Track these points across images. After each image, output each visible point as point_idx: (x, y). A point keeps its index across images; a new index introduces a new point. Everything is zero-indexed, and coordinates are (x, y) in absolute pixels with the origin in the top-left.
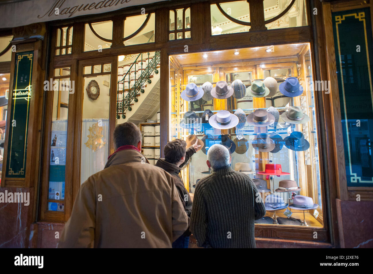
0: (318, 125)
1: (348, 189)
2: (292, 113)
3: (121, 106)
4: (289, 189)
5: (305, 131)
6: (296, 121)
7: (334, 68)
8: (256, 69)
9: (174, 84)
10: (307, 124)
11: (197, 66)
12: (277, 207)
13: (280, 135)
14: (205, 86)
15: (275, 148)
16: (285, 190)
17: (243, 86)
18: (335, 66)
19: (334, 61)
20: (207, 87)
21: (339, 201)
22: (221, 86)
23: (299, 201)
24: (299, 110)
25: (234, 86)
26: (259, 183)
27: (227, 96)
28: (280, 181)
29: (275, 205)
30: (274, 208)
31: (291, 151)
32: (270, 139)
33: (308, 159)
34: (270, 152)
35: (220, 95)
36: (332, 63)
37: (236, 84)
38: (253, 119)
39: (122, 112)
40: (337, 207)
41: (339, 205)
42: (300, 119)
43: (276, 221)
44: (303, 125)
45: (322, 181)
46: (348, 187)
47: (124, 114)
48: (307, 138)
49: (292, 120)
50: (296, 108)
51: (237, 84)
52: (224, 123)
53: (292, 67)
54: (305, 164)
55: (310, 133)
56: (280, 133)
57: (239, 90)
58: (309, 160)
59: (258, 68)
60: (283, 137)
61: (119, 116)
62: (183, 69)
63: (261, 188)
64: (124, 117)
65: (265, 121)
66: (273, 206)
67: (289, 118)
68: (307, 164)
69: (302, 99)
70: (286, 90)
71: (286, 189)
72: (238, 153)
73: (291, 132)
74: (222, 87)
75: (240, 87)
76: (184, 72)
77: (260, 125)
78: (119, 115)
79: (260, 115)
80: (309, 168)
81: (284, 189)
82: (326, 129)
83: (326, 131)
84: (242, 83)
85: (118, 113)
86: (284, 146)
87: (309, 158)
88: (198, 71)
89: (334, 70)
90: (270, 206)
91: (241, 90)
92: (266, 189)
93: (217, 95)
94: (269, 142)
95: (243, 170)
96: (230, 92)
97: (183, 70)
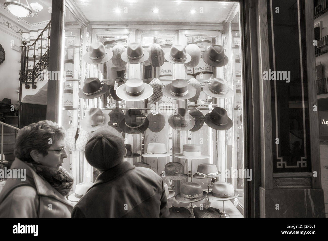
0: (244, 101)
1: (273, 176)
2: (216, 85)
3: (30, 74)
4: (209, 175)
5: (228, 107)
6: (219, 95)
7: (265, 33)
8: (178, 35)
9: (79, 44)
10: (230, 101)
11: (109, 25)
12: (194, 198)
13: (201, 111)
14: (116, 48)
15: (194, 126)
16: (203, 176)
17: (161, 51)
18: (267, 30)
19: (265, 24)
20: (119, 50)
21: (263, 190)
22: (134, 47)
23: (219, 189)
24: (223, 82)
25: (151, 51)
26: (175, 168)
27: (140, 60)
28: (199, 164)
29: (192, 196)
30: (191, 200)
31: (210, 129)
32: (189, 115)
33: (229, 139)
34: (190, 130)
35: (132, 59)
36: (264, 26)
37: (153, 49)
38: (171, 91)
39: (31, 82)
40: (260, 196)
41: (263, 195)
42: (225, 93)
43: (192, 214)
44: (226, 101)
45: (246, 166)
46: (274, 174)
47: (35, 84)
48: (229, 116)
49: (215, 93)
50: (220, 79)
51: (155, 48)
52: (135, 93)
53: (217, 36)
54: (225, 143)
55: (233, 109)
56: (201, 109)
57: (157, 56)
58: (231, 140)
59: (180, 34)
60: (205, 113)
61: (29, 86)
62: (91, 27)
63: (176, 174)
64: (35, 87)
65: (185, 94)
66: (189, 197)
67: (212, 91)
68: (228, 145)
69: (226, 72)
70: (210, 58)
71: (205, 175)
72: (152, 131)
73: (213, 108)
74: (134, 49)
75: (158, 52)
76: (93, 31)
77: (178, 98)
78: (28, 84)
79: (179, 85)
80: (229, 149)
81: (204, 174)
82: (253, 105)
83: (253, 107)
84: (160, 47)
85: (27, 82)
86: (205, 124)
87: (230, 137)
88: (110, 30)
89: (266, 35)
90: (185, 197)
91: (159, 57)
92: (182, 175)
93: (128, 59)
94: (188, 118)
95: (156, 152)
96: (144, 56)
97: (92, 29)
